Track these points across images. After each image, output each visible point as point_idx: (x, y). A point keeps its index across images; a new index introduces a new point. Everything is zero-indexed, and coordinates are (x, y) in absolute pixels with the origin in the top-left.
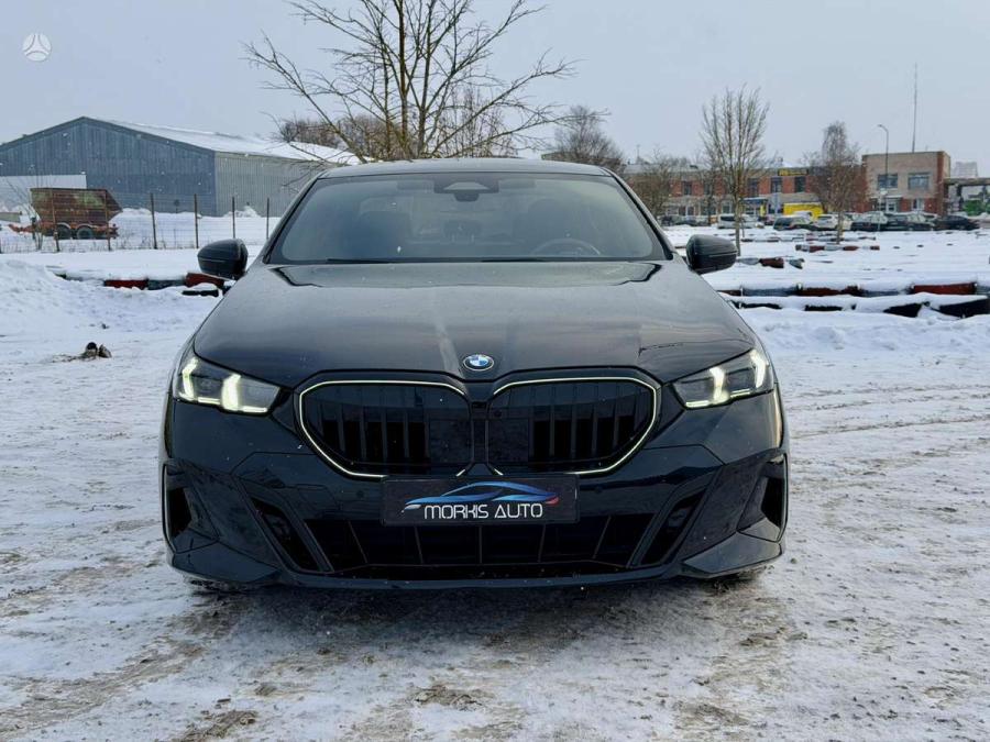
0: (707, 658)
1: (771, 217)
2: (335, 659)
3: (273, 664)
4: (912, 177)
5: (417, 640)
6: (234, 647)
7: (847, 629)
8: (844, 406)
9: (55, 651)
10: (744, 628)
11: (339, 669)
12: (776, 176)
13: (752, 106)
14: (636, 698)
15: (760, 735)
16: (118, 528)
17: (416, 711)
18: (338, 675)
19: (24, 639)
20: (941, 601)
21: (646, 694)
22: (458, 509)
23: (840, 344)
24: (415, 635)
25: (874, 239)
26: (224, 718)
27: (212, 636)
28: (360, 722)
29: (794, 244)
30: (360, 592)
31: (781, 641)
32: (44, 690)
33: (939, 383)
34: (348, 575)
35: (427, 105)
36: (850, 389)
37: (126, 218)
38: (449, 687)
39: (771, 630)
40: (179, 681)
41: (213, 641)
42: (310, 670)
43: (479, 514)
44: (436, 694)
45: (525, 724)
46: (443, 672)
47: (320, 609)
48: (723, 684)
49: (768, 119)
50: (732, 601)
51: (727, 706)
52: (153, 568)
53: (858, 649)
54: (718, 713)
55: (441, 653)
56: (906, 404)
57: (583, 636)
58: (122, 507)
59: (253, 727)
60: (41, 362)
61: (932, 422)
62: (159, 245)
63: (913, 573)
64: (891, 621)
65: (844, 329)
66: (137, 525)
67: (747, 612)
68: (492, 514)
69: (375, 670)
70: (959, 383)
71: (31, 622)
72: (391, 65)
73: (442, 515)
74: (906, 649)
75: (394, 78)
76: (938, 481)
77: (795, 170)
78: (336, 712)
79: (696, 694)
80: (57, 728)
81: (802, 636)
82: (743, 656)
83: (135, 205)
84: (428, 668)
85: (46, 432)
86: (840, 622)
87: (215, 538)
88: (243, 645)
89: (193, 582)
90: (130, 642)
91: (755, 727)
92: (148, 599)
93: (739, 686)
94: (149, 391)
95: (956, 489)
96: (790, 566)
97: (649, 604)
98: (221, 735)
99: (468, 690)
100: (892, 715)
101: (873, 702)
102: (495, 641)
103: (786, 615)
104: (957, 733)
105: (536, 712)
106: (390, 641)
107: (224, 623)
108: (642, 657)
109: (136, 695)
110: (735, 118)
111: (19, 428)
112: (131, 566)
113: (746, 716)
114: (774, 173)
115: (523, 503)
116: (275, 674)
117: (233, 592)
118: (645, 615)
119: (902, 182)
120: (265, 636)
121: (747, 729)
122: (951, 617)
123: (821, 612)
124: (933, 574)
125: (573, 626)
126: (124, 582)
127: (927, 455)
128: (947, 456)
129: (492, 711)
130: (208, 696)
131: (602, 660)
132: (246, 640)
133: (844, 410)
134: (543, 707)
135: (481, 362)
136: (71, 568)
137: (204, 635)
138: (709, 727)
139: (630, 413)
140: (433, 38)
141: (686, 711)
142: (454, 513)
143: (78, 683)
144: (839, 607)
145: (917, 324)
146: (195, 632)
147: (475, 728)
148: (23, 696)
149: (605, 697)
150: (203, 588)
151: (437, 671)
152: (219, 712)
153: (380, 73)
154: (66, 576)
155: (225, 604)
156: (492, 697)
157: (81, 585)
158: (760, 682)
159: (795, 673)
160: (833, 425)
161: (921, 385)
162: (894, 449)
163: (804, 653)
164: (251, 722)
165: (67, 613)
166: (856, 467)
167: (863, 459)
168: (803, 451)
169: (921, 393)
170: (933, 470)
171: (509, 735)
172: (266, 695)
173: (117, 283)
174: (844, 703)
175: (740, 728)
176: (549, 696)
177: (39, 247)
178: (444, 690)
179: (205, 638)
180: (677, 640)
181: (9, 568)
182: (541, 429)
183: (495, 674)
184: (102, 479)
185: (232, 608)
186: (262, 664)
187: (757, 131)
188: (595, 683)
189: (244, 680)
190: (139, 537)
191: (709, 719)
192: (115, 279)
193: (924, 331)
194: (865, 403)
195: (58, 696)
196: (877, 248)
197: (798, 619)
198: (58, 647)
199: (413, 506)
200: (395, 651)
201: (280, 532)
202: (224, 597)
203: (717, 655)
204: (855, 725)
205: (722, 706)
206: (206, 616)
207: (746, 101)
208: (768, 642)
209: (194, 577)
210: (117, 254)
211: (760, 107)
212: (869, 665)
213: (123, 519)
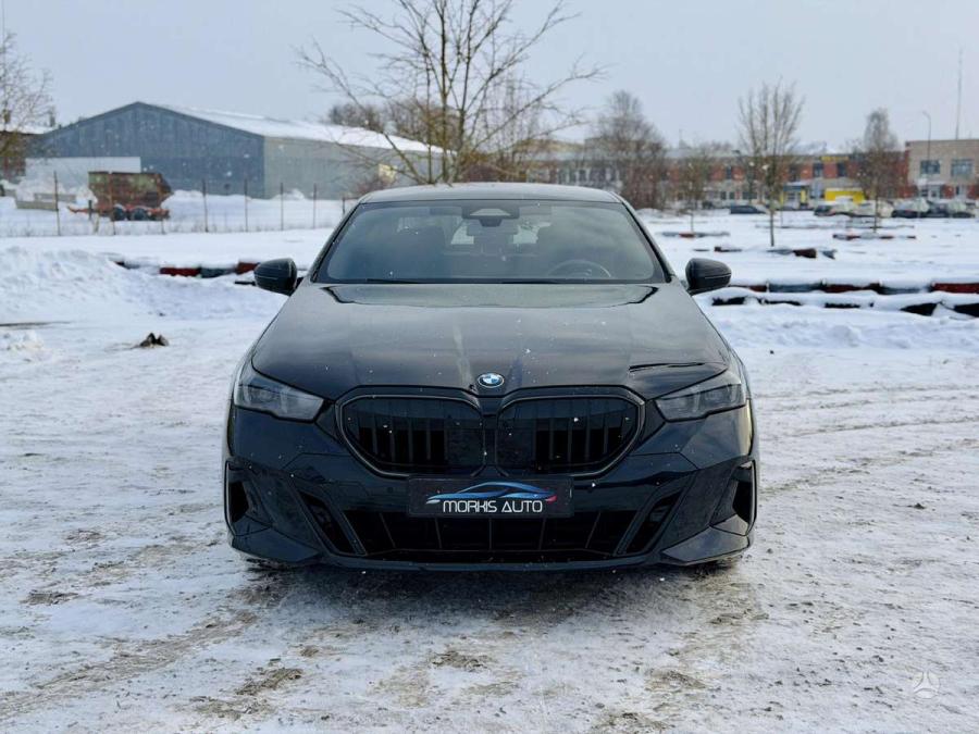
0: (680, 634)
1: (812, 203)
2: (367, 628)
3: (315, 631)
4: (955, 164)
5: (437, 613)
6: (284, 617)
7: (805, 612)
8: (847, 405)
9: (135, 617)
10: (717, 609)
11: (370, 637)
12: (818, 162)
13: (788, 99)
14: (615, 665)
15: (713, 696)
16: (182, 511)
17: (433, 672)
18: (369, 642)
19: (108, 606)
20: (892, 589)
21: (623, 662)
22: (471, 504)
23: (855, 342)
24: (435, 609)
25: (913, 227)
26: (275, 673)
27: (265, 606)
28: (386, 679)
29: (831, 232)
30: (389, 572)
31: (746, 620)
32: (128, 648)
33: (941, 383)
34: (379, 558)
35: (466, 106)
36: (856, 388)
37: (178, 200)
38: (462, 653)
39: (739, 611)
40: (237, 643)
41: (266, 611)
42: (346, 637)
43: (489, 509)
44: (450, 658)
45: (521, 684)
46: (457, 640)
47: (355, 586)
48: (690, 655)
49: (803, 112)
50: (709, 586)
51: (691, 673)
52: (213, 547)
53: (810, 628)
54: (682, 678)
55: (456, 625)
56: (907, 404)
57: (577, 613)
58: (185, 492)
59: (299, 681)
60: (105, 351)
61: (925, 422)
62: (210, 228)
63: (873, 564)
64: (845, 606)
65: (861, 328)
66: (198, 508)
67: (722, 595)
68: (500, 508)
69: (400, 638)
70: (960, 383)
71: (111, 592)
72: (433, 69)
73: (457, 509)
74: (851, 629)
75: (435, 81)
76: (916, 480)
77: (838, 156)
78: (367, 671)
79: (667, 662)
80: (142, 678)
81: (765, 617)
82: (710, 633)
83: (187, 188)
84: (445, 637)
85: (115, 420)
86: (800, 605)
87: (267, 524)
88: (291, 614)
89: (249, 560)
90: (196, 609)
91: (712, 690)
92: (211, 574)
93: (703, 657)
94: (204, 380)
95: (930, 488)
96: (767, 556)
97: (638, 586)
98: (273, 687)
99: (476, 656)
100: (827, 683)
101: (813, 672)
102: (503, 615)
103: (755, 599)
104: (877, 699)
105: (531, 674)
106: (414, 613)
107: (275, 596)
108: (626, 632)
109: (203, 654)
110: (771, 110)
111: (89, 416)
112: (195, 544)
113: (705, 681)
114: (816, 159)
115: (526, 500)
116: (316, 639)
117: (282, 570)
118: (633, 596)
119: (945, 169)
120: (309, 607)
121: (704, 691)
122: (896, 603)
123: (784, 596)
124: (892, 565)
125: (569, 604)
126: (189, 559)
127: (912, 454)
128: (931, 455)
129: (494, 673)
130: (262, 656)
131: (591, 633)
132: (293, 610)
133: (846, 408)
134: (537, 671)
135: (493, 380)
136: (144, 546)
137: (258, 605)
138: (672, 690)
139: (618, 425)
140: (473, 43)
141: (655, 676)
142: (467, 509)
143: (155, 643)
144: (801, 593)
145: (931, 323)
146: (250, 602)
147: (481, 687)
148: (110, 652)
149: (590, 663)
150: (256, 566)
151: (452, 639)
152: (270, 669)
153: (422, 78)
154: (140, 553)
155: (275, 579)
156: (496, 662)
157: (154, 561)
158: (722, 654)
159: (753, 647)
160: (831, 424)
161: (924, 384)
162: (883, 448)
163: (764, 630)
164: (297, 677)
165: (143, 585)
166: (844, 465)
167: (853, 457)
168: (799, 449)
169: (921, 393)
170: (913, 469)
171: (507, 693)
172: (310, 656)
173: (172, 271)
174: (788, 673)
175: (699, 691)
176: (543, 663)
177: (96, 230)
178: (457, 654)
179: (260, 608)
180: (657, 618)
181: (90, 545)
182: (542, 437)
183: (500, 643)
184: (165, 465)
185: (281, 583)
186: (306, 630)
187: (793, 124)
188: (582, 653)
189: (292, 643)
190: (201, 519)
191: (674, 683)
192: (171, 266)
193: (936, 330)
194: (867, 402)
195: (138, 654)
196: (913, 237)
197: (764, 602)
198: (136, 613)
199: (434, 501)
200: (418, 622)
201: (322, 520)
202: (275, 573)
203: (689, 631)
204: (794, 691)
205: (687, 673)
206: (259, 589)
207: (781, 94)
208: (734, 621)
209: (250, 556)
210: (170, 237)
211: (796, 100)
212: (817, 642)
213: (186, 502)
